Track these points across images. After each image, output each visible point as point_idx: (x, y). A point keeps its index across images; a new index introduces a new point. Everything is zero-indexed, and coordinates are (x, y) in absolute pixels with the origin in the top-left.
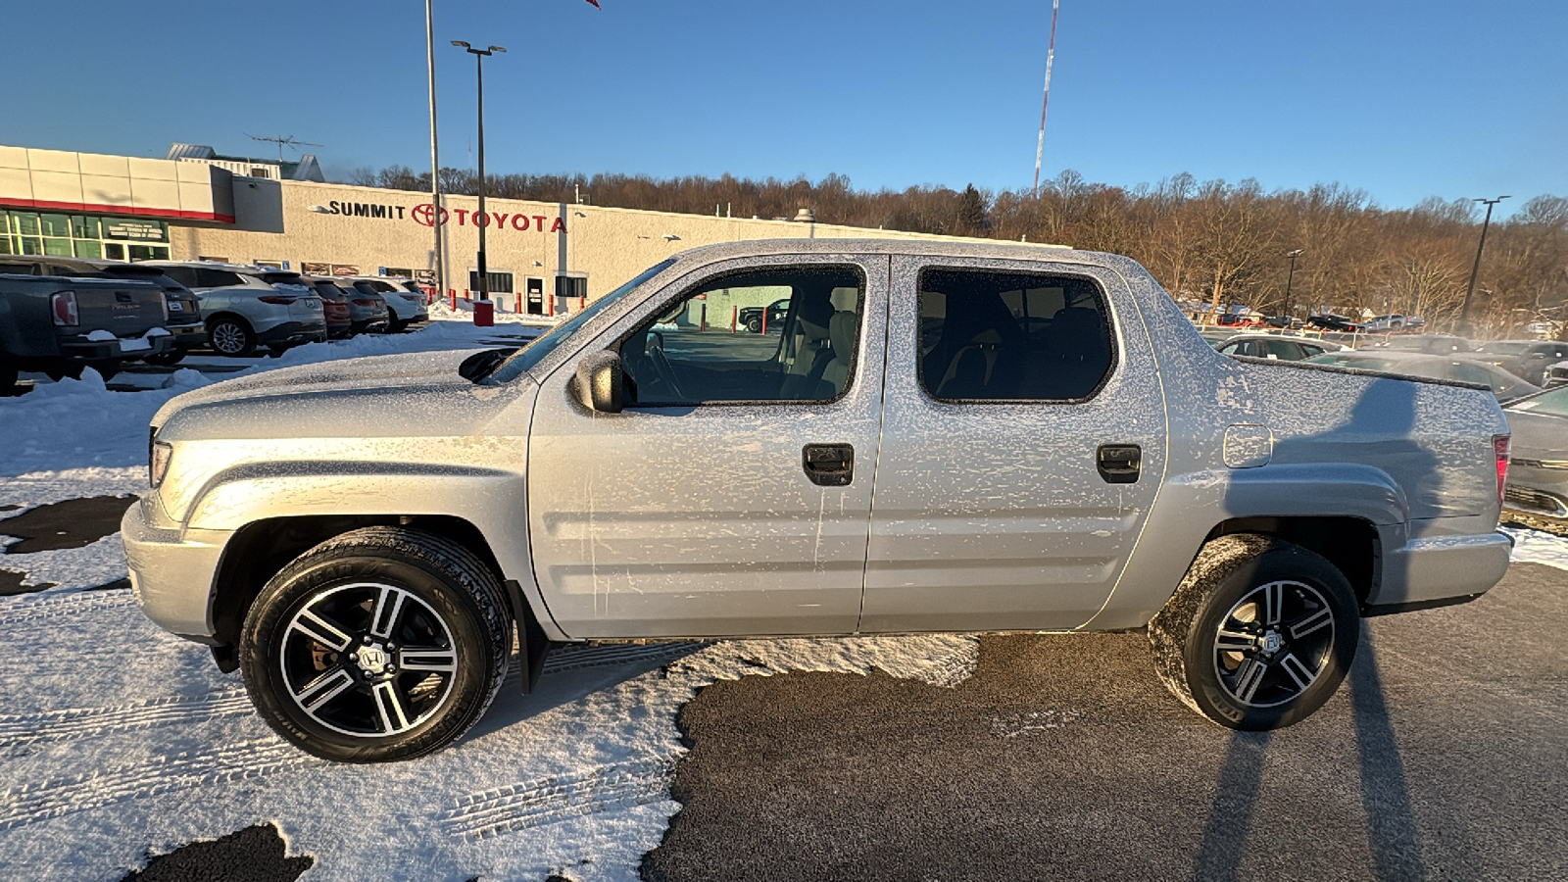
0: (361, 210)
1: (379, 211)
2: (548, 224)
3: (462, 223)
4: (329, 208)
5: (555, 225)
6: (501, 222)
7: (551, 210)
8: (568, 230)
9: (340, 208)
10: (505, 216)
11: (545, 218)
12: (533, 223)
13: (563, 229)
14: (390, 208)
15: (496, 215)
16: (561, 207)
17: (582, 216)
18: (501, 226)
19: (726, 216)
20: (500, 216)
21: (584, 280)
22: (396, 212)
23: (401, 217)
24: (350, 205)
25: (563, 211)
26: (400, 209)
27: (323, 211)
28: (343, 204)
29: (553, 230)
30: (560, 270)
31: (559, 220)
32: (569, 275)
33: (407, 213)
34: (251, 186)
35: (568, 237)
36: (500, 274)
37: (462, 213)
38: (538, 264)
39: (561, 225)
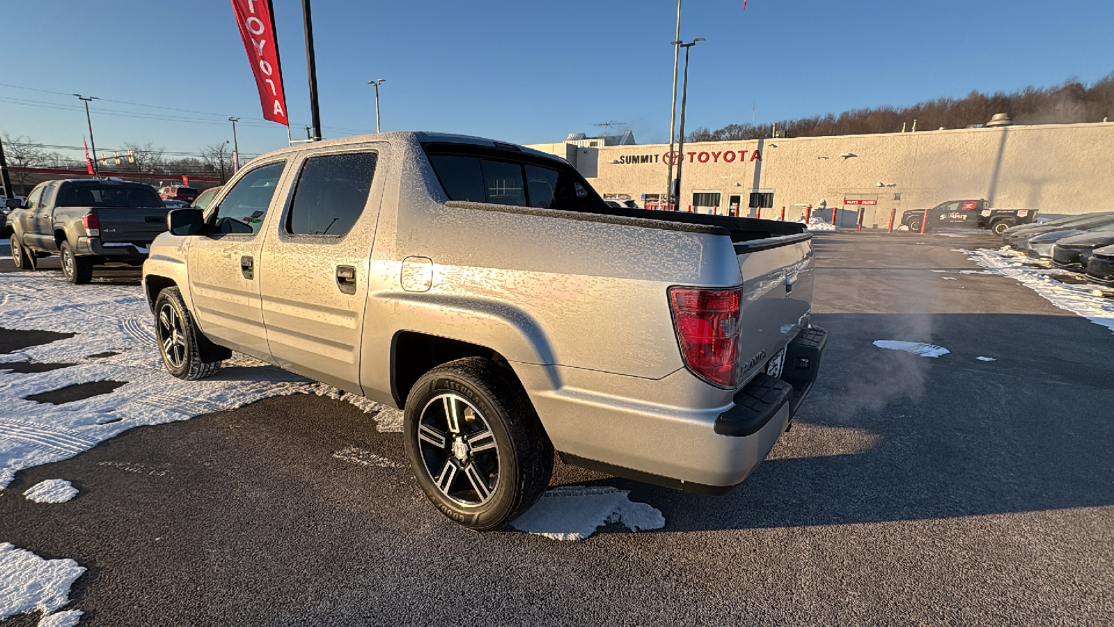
0: (635, 160)
1: (645, 159)
2: (748, 156)
3: (692, 161)
4: (620, 160)
5: (754, 155)
6: (716, 157)
7: (751, 146)
8: (763, 157)
9: (625, 159)
10: (720, 153)
11: (747, 151)
12: (739, 156)
13: (759, 158)
14: (651, 156)
15: (713, 153)
16: (759, 142)
17: (775, 146)
18: (716, 161)
19: (911, 131)
20: (716, 154)
21: (771, 195)
22: (654, 158)
23: (656, 162)
24: (630, 157)
25: (761, 145)
26: (657, 156)
27: (617, 162)
28: (627, 157)
29: (752, 160)
30: (754, 188)
31: (757, 152)
32: (760, 191)
33: (660, 158)
34: (585, 153)
35: (762, 164)
36: (712, 194)
37: (692, 154)
38: (739, 185)
39: (758, 155)
